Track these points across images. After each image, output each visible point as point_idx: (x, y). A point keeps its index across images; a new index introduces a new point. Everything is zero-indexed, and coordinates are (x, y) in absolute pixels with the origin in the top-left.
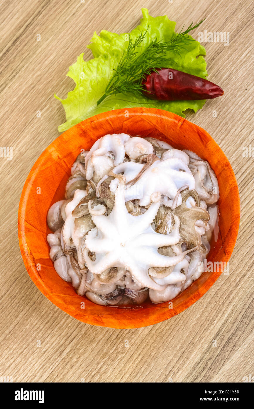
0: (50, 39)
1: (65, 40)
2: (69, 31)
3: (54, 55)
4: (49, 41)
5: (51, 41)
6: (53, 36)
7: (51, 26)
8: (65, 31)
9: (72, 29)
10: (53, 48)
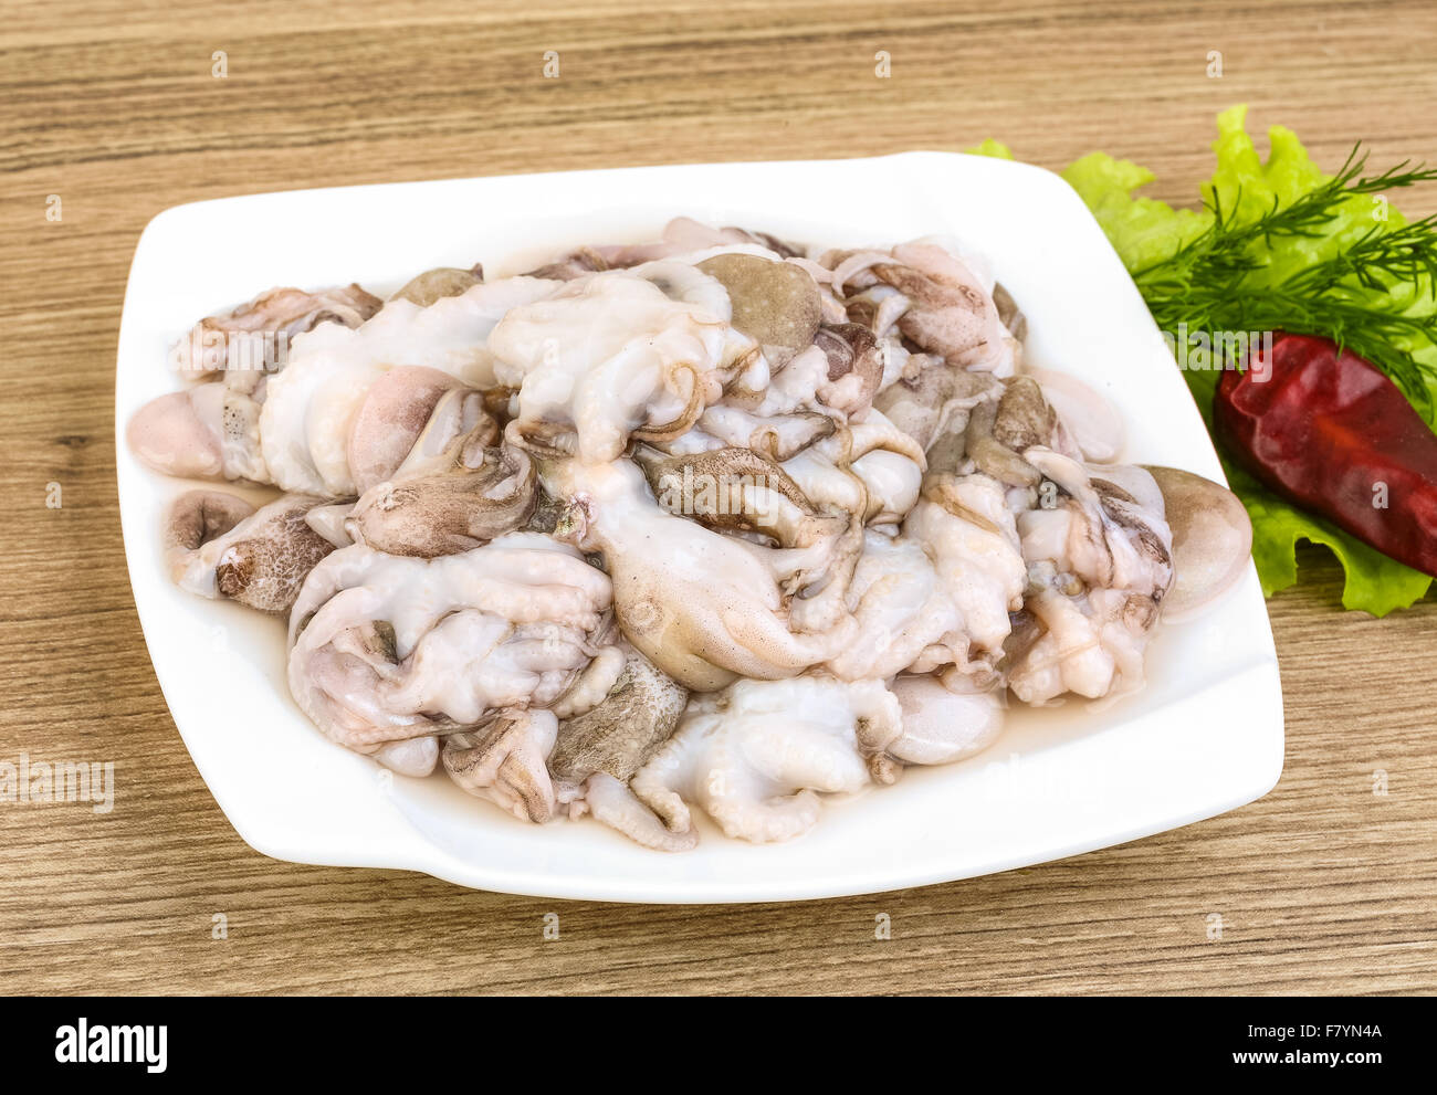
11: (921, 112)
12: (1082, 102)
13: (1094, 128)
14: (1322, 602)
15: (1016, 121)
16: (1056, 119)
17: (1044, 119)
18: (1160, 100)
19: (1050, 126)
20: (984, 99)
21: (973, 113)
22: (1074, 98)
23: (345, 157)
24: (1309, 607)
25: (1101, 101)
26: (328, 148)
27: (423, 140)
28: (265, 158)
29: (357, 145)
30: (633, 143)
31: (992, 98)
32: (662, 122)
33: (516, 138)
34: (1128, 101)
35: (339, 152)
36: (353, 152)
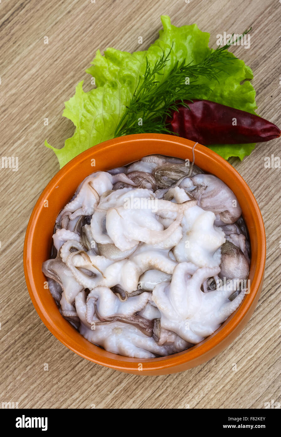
0: (34, 44)
1: (54, 48)
2: (61, 36)
3: (37, 67)
4: (31, 46)
5: (34, 48)
6: (37, 41)
7: (35, 27)
8: (55, 35)
9: (65, 32)
10: (37, 58)
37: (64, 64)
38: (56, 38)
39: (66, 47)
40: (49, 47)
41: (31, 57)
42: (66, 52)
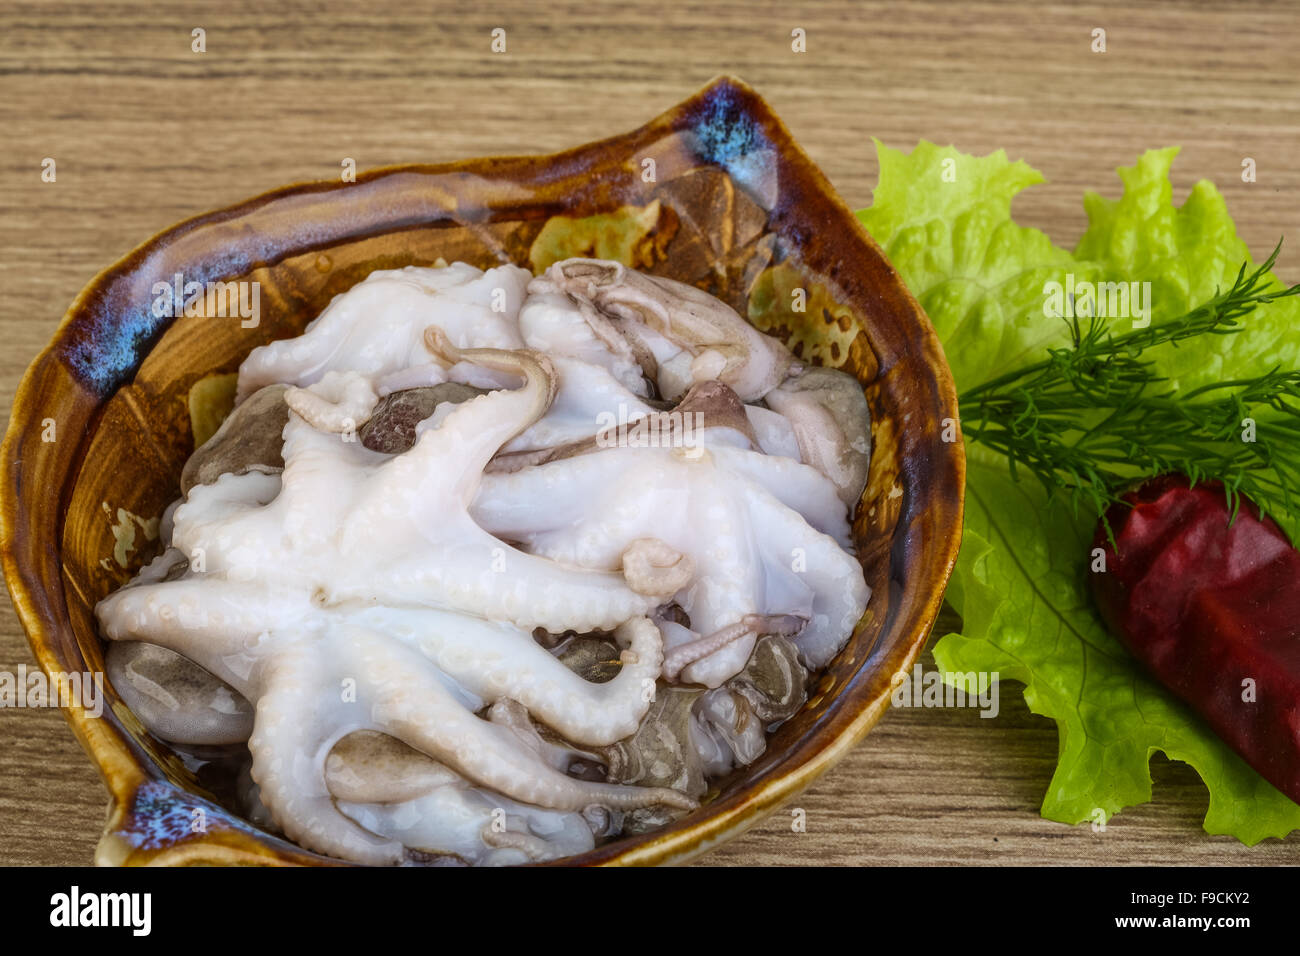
11: (905, 101)
12: (1098, 107)
13: (1101, 143)
14: (1174, 810)
15: (1011, 124)
16: (1061, 126)
17: (1046, 124)
18: (1189, 112)
19: (1050, 135)
20: (983, 92)
21: (964, 109)
22: (1091, 100)
23: (232, 98)
24: (1156, 815)
25: (1121, 107)
26: (218, 84)
27: (328, 84)
28: (143, 89)
29: (250, 83)
30: (560, 109)
31: (994, 92)
32: (603, 87)
33: (430, 90)
34: (1152, 110)
35: (227, 90)
36: (243, 91)
37: (1028, 209)
38: (1080, 134)
39: (1083, 175)
40: (1035, 140)
41: (958, 121)
42: (1069, 188)
